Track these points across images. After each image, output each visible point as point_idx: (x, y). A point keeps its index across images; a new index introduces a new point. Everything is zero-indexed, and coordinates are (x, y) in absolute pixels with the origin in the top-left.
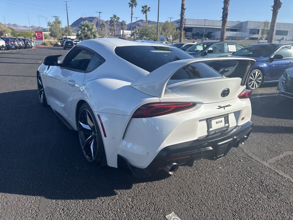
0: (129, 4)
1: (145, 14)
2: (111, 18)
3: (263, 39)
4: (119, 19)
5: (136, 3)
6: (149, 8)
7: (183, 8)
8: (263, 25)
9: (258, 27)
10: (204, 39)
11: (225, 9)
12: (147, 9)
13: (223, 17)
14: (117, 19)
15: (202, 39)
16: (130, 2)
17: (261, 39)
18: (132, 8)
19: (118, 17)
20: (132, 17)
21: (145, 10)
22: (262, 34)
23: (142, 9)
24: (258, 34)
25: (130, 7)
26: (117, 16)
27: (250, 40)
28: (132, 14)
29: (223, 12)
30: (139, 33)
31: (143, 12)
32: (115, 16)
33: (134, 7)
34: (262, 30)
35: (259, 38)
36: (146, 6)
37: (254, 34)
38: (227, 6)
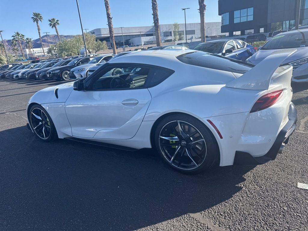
0: (33, 19)
1: (54, 27)
2: (13, 36)
3: (176, 40)
4: (23, 37)
5: (41, 17)
6: (57, 21)
7: (109, 18)
8: (174, 27)
9: (169, 30)
10: (125, 47)
11: (155, 15)
12: (55, 22)
13: (154, 23)
14: (21, 36)
15: (122, 47)
16: (33, 16)
17: (175, 40)
18: (37, 23)
19: (22, 35)
20: (39, 33)
21: (53, 24)
22: (175, 35)
23: (50, 23)
24: (171, 36)
25: (34, 21)
26: (21, 33)
27: (167, 43)
28: (39, 29)
29: (154, 18)
30: (57, 50)
31: (51, 26)
32: (18, 34)
33: (39, 22)
34: (174, 32)
35: (172, 40)
36: (54, 20)
37: (168, 36)
38: (156, 12)
